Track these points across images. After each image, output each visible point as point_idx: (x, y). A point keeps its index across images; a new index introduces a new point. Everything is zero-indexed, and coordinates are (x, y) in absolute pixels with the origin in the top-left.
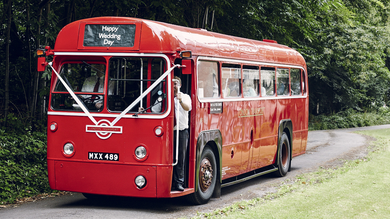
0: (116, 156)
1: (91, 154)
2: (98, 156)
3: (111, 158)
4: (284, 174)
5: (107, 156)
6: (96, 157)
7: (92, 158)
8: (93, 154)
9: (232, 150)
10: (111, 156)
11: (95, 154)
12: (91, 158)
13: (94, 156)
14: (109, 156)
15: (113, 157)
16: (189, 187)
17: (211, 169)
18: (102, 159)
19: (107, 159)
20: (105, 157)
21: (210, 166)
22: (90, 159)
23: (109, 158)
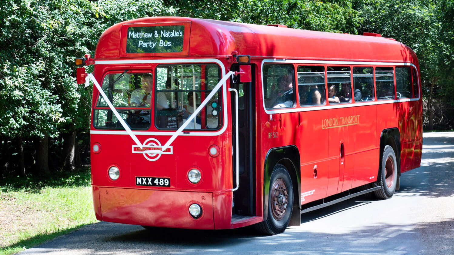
0: (166, 181)
1: (139, 179)
2: (147, 181)
3: (161, 183)
4: (389, 196)
5: (156, 181)
6: (144, 182)
7: (141, 184)
8: (140, 179)
9: (314, 168)
10: (162, 181)
11: (143, 179)
12: (139, 183)
13: (142, 181)
14: (159, 181)
15: (164, 182)
16: (257, 215)
17: (286, 193)
18: (151, 184)
19: (157, 184)
20: (155, 182)
21: (285, 190)
22: (138, 185)
23: (159, 184)
